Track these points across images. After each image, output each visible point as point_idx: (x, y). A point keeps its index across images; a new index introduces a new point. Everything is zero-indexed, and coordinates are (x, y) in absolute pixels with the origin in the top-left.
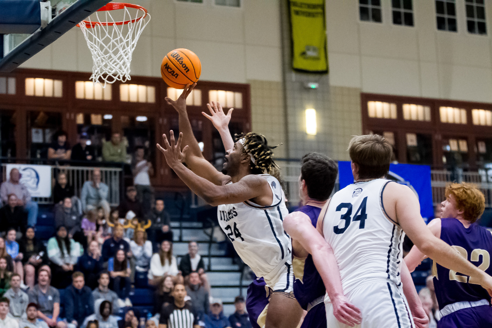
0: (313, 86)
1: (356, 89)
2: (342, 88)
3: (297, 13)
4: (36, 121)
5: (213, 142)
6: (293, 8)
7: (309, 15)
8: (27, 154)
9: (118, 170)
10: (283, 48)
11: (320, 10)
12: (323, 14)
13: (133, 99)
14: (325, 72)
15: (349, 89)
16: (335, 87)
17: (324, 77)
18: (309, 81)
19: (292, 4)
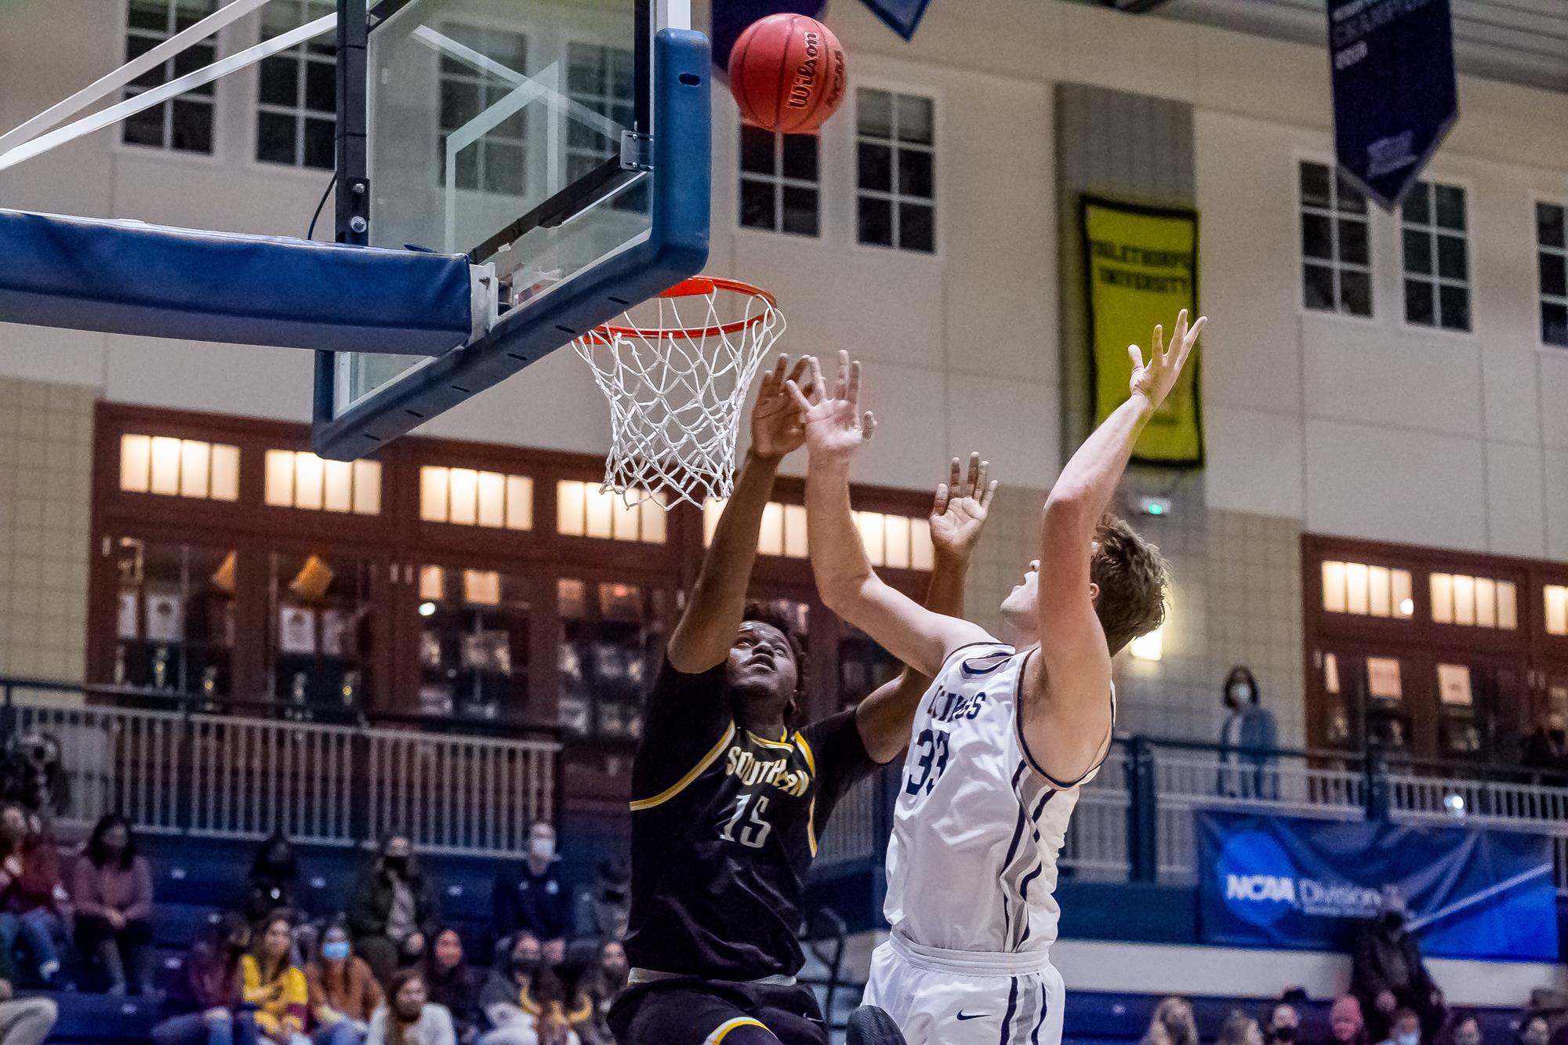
0: (1156, 507)
1: (1287, 521)
2: (1245, 518)
3: (1111, 277)
4: (296, 585)
5: (841, 672)
6: (1099, 262)
7: (1147, 284)
8: (265, 686)
9: (550, 747)
10: (1064, 385)
11: (1181, 272)
12: (1193, 283)
13: (599, 529)
14: (1195, 464)
15: (1266, 521)
16: (1223, 514)
17: (1189, 479)
18: (1142, 493)
19: (1094, 249)
